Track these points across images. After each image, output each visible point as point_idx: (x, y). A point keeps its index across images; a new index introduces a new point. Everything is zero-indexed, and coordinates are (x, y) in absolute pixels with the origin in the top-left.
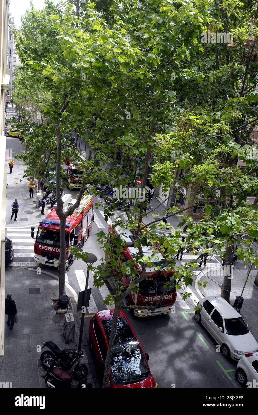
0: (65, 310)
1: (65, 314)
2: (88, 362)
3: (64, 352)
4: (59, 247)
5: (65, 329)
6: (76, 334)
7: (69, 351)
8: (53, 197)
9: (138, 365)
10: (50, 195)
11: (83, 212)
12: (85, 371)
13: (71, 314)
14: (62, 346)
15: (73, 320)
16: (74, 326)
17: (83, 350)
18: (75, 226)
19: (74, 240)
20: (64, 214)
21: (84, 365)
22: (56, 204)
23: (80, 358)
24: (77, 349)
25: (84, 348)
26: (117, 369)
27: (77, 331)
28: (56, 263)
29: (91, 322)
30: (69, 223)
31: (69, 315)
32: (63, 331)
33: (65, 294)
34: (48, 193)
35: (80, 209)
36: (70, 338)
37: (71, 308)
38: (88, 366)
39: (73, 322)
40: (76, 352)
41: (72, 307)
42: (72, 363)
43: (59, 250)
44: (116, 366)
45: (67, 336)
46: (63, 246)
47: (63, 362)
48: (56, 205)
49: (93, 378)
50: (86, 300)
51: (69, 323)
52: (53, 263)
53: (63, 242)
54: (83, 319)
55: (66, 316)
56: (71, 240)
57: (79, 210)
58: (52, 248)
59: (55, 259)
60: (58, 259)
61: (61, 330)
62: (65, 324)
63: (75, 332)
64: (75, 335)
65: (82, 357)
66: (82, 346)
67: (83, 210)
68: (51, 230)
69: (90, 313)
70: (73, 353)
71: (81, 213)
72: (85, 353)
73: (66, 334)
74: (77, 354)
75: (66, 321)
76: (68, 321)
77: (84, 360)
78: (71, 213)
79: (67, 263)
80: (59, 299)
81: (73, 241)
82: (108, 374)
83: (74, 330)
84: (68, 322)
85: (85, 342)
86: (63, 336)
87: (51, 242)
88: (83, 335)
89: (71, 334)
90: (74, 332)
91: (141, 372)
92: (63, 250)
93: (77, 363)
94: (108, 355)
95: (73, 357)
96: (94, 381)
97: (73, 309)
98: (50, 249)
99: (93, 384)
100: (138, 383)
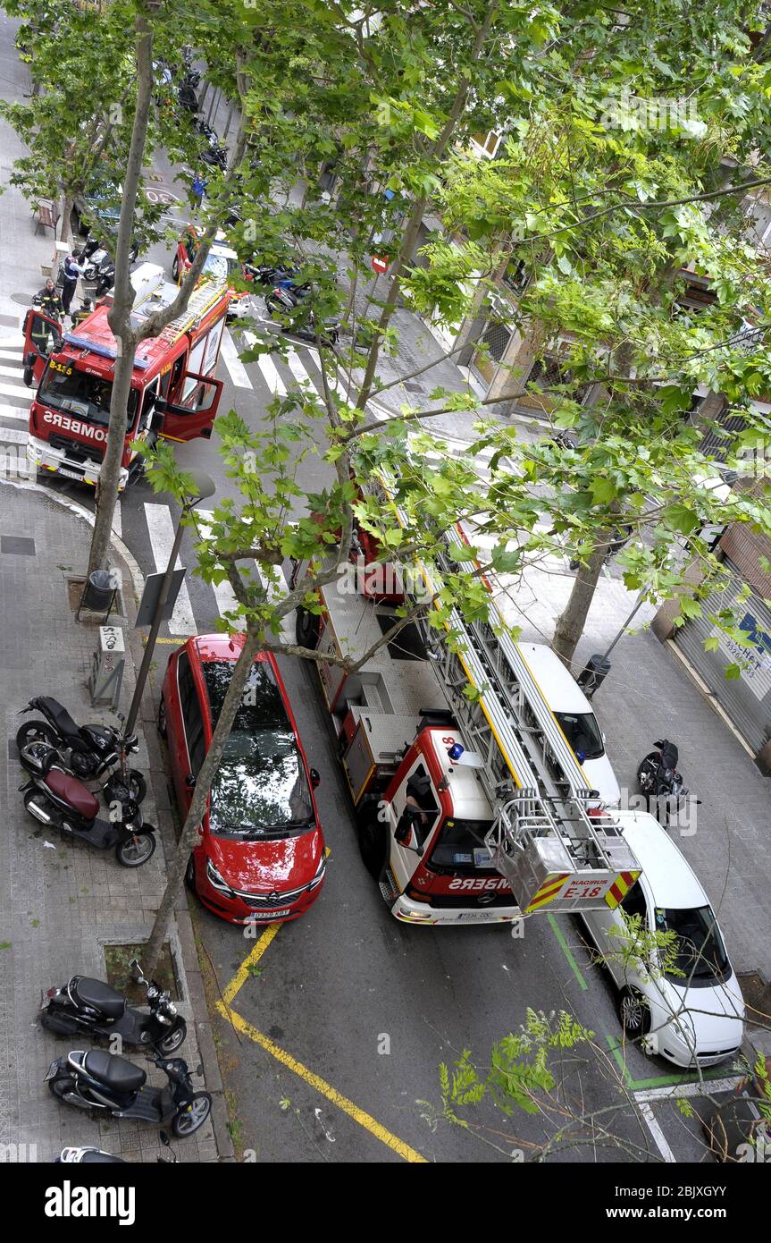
0: (102, 615)
1: (101, 628)
2: (148, 766)
3: (84, 732)
4: (105, 426)
5: (96, 668)
6: (126, 687)
7: (100, 731)
8: (106, 262)
9: (288, 795)
10: (100, 255)
11: (193, 330)
12: (138, 788)
13: (118, 630)
14: (82, 716)
15: (120, 647)
16: (121, 664)
17: (138, 733)
18: (163, 372)
19: (154, 415)
20: (134, 331)
21: (136, 775)
22: (113, 289)
23: (127, 754)
24: (124, 728)
25: (142, 726)
26: (226, 796)
27: (130, 677)
28: (92, 472)
29: (172, 658)
30: (145, 358)
31: (110, 632)
32: (89, 673)
33: (107, 570)
34: (93, 248)
35: (186, 321)
36: (106, 695)
37: (119, 611)
38: (146, 776)
39: (121, 653)
40: (120, 737)
41: (124, 609)
42: (103, 764)
43: (106, 438)
44: (226, 788)
45: (97, 689)
46: (118, 428)
47: (79, 759)
48: (111, 293)
49: (158, 808)
50: (164, 600)
51: (110, 654)
52: (82, 472)
53: (118, 417)
54: (150, 647)
55: (102, 632)
56: (146, 412)
57: (184, 323)
58: (85, 426)
59: (89, 459)
60: (97, 460)
61: (82, 669)
62: (95, 655)
63: (124, 679)
64: (123, 688)
65: (136, 753)
66: (138, 722)
67: (194, 324)
68: (88, 370)
69: (172, 632)
70: (110, 738)
71: (187, 333)
72: (142, 742)
73: (95, 681)
74: (121, 743)
75: (100, 648)
76: (105, 648)
77: (140, 759)
78: (155, 331)
79: (124, 477)
80: (89, 582)
81: (150, 416)
82: (199, 814)
83: (121, 676)
84: (106, 652)
85: (147, 711)
86: (89, 686)
87: (83, 409)
88: (146, 693)
89: (111, 684)
90: (120, 681)
91: (293, 813)
92: (116, 440)
93: (117, 765)
94: (207, 764)
95: (110, 749)
96: (159, 820)
97: (125, 615)
98: (78, 428)
99: (155, 826)
100: (280, 841)
